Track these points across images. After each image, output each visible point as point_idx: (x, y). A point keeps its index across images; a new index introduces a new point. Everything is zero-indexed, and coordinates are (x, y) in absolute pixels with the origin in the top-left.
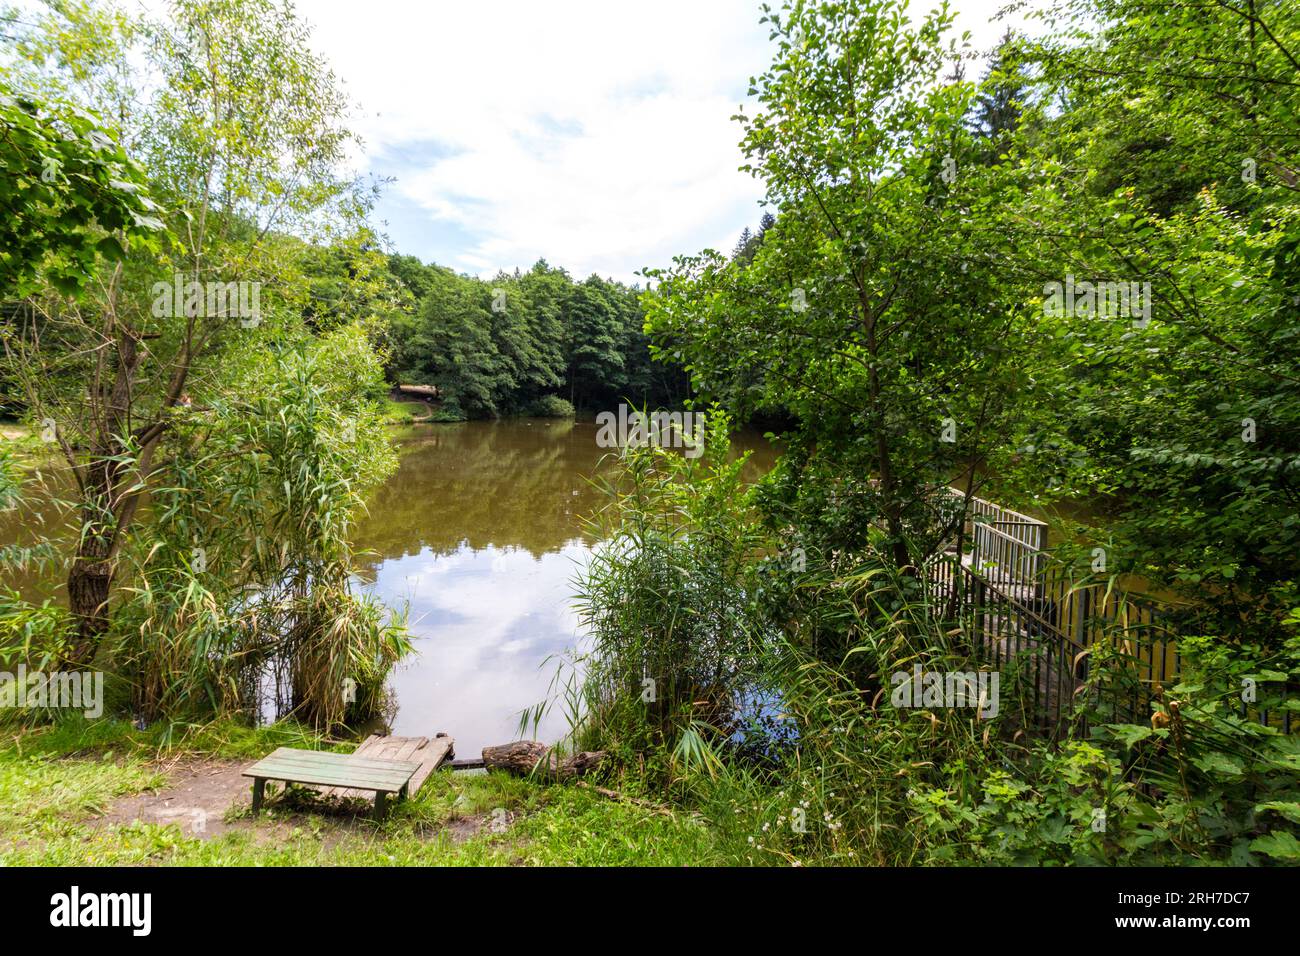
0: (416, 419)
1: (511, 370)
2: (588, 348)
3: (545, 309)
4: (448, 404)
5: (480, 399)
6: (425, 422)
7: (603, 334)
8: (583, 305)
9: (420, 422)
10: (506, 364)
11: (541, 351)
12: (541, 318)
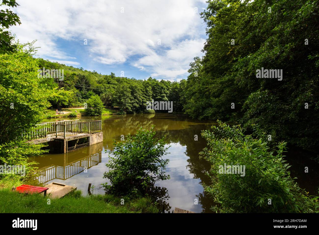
0: (113, 114)
1: (137, 102)
2: (159, 97)
3: (147, 88)
4: (121, 110)
5: (129, 109)
6: (116, 114)
7: (163, 94)
8: (158, 87)
9: (114, 114)
10: (136, 101)
11: (146, 98)
12: (147, 91)
